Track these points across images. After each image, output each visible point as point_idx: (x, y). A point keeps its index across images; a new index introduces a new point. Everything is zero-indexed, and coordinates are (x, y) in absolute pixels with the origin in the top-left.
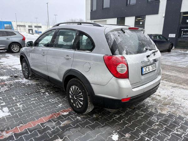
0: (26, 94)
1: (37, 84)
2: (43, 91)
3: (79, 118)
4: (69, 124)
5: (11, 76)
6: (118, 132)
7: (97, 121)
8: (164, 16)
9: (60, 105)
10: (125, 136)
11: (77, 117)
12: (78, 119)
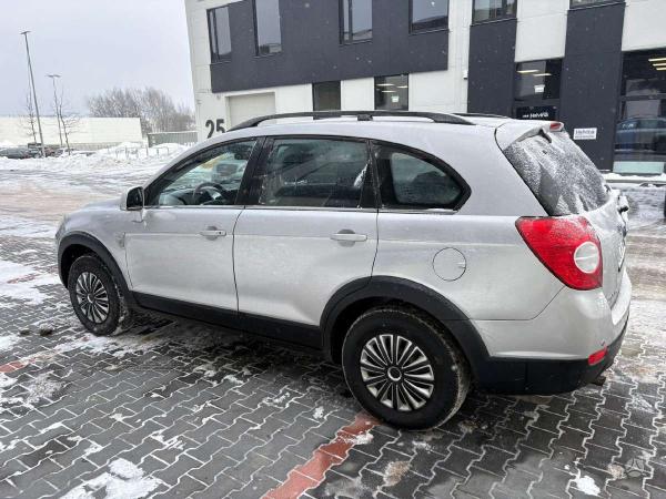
0: (155, 395)
1: (163, 350)
2: (212, 373)
3: (424, 445)
4: (408, 473)
5: (24, 333)
6: (579, 466)
7: (487, 443)
8: (466, 76)
9: (319, 412)
10: (611, 476)
11: (414, 443)
12: (421, 451)
